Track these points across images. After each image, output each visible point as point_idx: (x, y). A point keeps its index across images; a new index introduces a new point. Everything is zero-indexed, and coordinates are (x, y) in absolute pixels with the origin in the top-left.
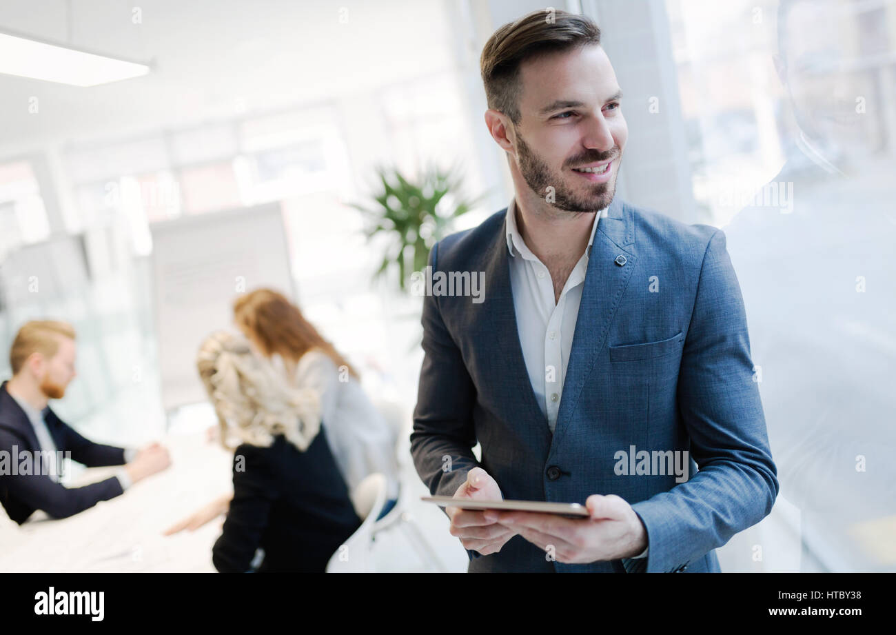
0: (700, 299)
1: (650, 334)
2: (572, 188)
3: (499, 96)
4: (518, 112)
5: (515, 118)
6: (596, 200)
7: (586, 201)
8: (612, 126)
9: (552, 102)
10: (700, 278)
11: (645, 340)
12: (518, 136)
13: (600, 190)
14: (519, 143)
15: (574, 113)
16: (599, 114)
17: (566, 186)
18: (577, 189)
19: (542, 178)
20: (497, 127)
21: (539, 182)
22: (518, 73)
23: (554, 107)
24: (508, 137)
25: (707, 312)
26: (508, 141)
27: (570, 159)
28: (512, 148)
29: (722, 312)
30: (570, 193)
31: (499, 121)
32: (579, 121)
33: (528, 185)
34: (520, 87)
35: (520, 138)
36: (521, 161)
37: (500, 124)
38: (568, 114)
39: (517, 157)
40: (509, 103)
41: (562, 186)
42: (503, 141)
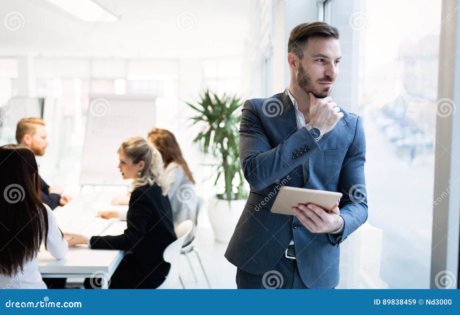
0: (356, 138)
1: (339, 147)
2: (317, 88)
3: (296, 48)
4: (303, 55)
5: (301, 57)
6: (324, 93)
7: (321, 94)
8: (336, 69)
9: (317, 54)
10: (356, 130)
11: (337, 149)
12: (300, 64)
13: (327, 90)
14: (300, 67)
15: (324, 60)
16: (333, 63)
17: (314, 88)
18: (319, 89)
19: (306, 83)
20: (291, 60)
21: (305, 84)
22: (307, 41)
23: (318, 56)
24: (296, 64)
25: (357, 142)
26: (295, 66)
27: (320, 79)
28: (296, 69)
29: (362, 143)
30: (316, 91)
31: (293, 58)
32: (325, 64)
33: (298, 85)
34: (306, 46)
35: (301, 65)
36: (299, 75)
37: (293, 59)
38: (322, 60)
39: (297, 73)
40: (300, 51)
41: (313, 88)
42: (293, 66)
